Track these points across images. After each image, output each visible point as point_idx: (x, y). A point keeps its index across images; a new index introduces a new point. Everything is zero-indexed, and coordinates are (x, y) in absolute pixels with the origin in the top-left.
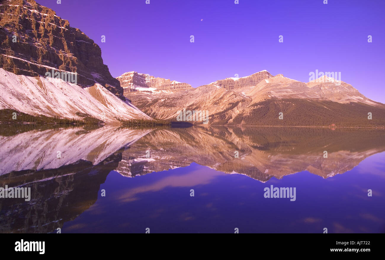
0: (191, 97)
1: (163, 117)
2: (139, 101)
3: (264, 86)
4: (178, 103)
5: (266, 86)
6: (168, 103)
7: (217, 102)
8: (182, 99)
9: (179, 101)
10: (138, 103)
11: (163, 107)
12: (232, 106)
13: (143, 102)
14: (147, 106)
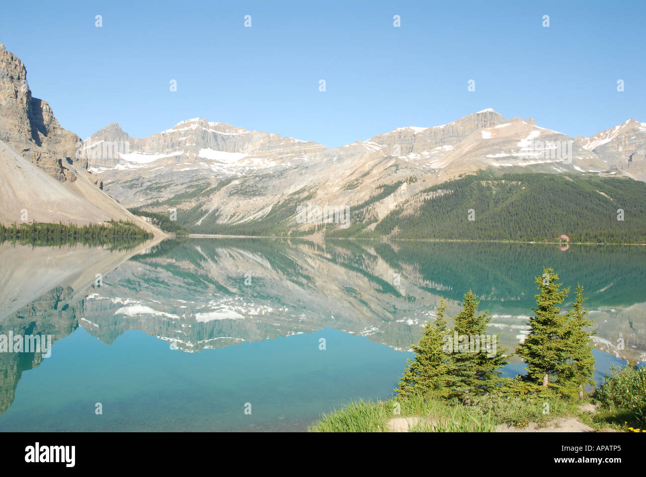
0: (303, 171)
1: (234, 218)
2: (190, 182)
3: (474, 144)
4: (271, 187)
5: (478, 145)
6: (249, 186)
7: (355, 182)
8: (281, 177)
9: (276, 182)
10: (186, 188)
11: (236, 197)
12: (383, 193)
13: (197, 186)
14: (204, 195)
